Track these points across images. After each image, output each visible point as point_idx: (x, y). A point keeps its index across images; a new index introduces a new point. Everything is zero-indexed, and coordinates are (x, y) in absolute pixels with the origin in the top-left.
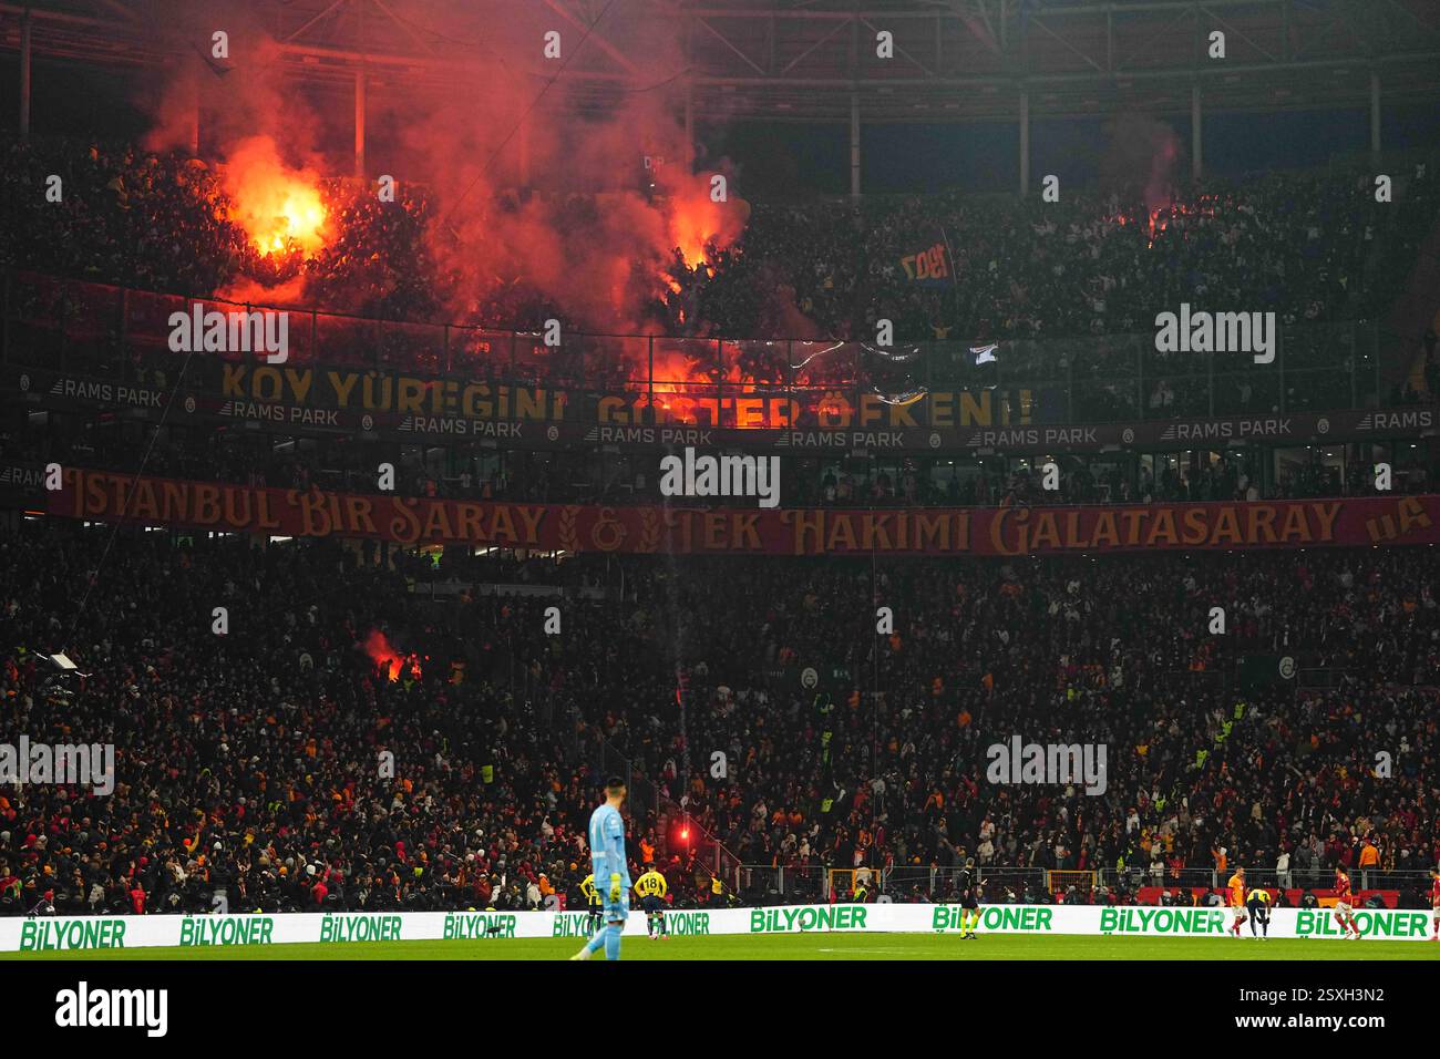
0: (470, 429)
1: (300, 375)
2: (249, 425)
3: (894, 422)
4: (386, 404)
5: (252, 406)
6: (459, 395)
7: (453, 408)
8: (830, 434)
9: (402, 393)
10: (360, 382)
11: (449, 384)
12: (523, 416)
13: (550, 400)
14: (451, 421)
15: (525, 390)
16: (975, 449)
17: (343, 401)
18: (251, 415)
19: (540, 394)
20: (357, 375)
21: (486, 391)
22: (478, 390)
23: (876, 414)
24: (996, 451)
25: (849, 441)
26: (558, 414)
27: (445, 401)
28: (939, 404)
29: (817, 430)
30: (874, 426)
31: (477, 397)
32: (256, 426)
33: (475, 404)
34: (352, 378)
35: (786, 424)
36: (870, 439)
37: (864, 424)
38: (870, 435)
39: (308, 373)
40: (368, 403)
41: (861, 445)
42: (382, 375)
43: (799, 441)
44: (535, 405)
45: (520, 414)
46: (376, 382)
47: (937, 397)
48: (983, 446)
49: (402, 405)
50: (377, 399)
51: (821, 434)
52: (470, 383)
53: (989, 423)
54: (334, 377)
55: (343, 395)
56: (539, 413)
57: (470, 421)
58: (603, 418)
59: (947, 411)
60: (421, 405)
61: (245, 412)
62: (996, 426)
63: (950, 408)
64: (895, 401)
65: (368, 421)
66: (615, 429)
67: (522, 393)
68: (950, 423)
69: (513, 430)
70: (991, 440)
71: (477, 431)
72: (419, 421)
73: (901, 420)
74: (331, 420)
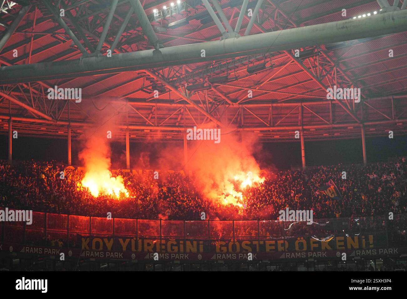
0: (170, 256)
1: (109, 241)
2: (92, 259)
3: (323, 248)
4: (140, 249)
5: (92, 252)
6: (166, 245)
7: (163, 250)
8: (300, 253)
9: (146, 245)
10: (130, 241)
11: (162, 241)
12: (189, 251)
13: (198, 245)
14: (163, 254)
16: (353, 257)
17: (124, 249)
18: (92, 256)
19: (195, 243)
20: (129, 239)
21: (175, 243)
22: (172, 242)
23: (316, 245)
24: (361, 258)
25: (307, 255)
26: (201, 250)
27: (161, 247)
28: (339, 241)
29: (295, 252)
30: (315, 250)
31: (172, 245)
32: (94, 260)
33: (171, 248)
34: (128, 240)
35: (283, 250)
36: (314, 254)
37: (312, 249)
38: (315, 253)
39: (112, 239)
40: (133, 249)
41: (311, 257)
42: (138, 239)
43: (289, 256)
44: (193, 247)
45: (188, 250)
46: (136, 242)
47: (338, 238)
48: (356, 256)
49: (146, 250)
50: (136, 247)
51: (296, 253)
52: (170, 240)
53: (358, 247)
54: (121, 240)
55: (124, 246)
56: (194, 250)
57: (170, 254)
58: (218, 250)
59: (342, 243)
60: (153, 249)
61: (90, 255)
62: (361, 248)
63: (343, 242)
64: (323, 240)
65: (133, 255)
66: (222, 254)
67: (188, 243)
68: (344, 248)
69: (185, 256)
70: (359, 254)
71: (173, 257)
72: (152, 255)
73: (326, 247)
74: (120, 256)
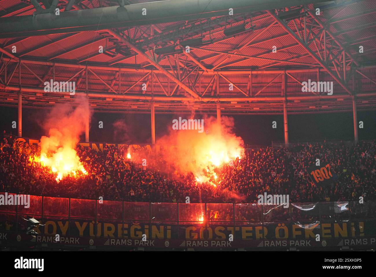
0: (133, 243)
1: (64, 224)
2: (43, 245)
3: (307, 236)
4: (99, 234)
5: (44, 237)
6: (129, 230)
7: (126, 235)
8: (280, 242)
9: (106, 230)
10: (88, 226)
11: (125, 225)
12: (155, 237)
13: (165, 231)
14: (125, 240)
15: (155, 226)
16: (341, 247)
17: (81, 234)
18: (44, 241)
19: (162, 228)
20: (87, 223)
21: (139, 227)
22: (136, 227)
23: (299, 233)
24: (350, 248)
25: (288, 244)
26: (169, 236)
27: (123, 232)
28: (325, 228)
29: (275, 239)
30: (298, 238)
31: (136, 230)
32: (46, 245)
33: (135, 233)
34: (85, 224)
35: (262, 237)
36: (297, 243)
37: (294, 237)
38: (297, 241)
39: (67, 222)
40: (91, 234)
41: (293, 246)
42: (97, 222)
43: (268, 244)
44: (159, 232)
45: (154, 236)
46: (95, 226)
47: (324, 225)
48: (344, 246)
49: (106, 235)
50: (95, 232)
51: (277, 242)
52: (133, 225)
53: (347, 236)
54: (77, 224)
55: (81, 230)
56: (161, 235)
57: (133, 240)
58: (187, 236)
59: (329, 231)
60: (113, 234)
61: (42, 240)
62: (350, 237)
63: (330, 230)
64: (307, 227)
65: (91, 241)
66: (192, 241)
67: (154, 228)
68: (330, 236)
69: (151, 243)
70: (348, 243)
71: (136, 244)
72: (112, 241)
73: (310, 235)
74: (77, 242)
